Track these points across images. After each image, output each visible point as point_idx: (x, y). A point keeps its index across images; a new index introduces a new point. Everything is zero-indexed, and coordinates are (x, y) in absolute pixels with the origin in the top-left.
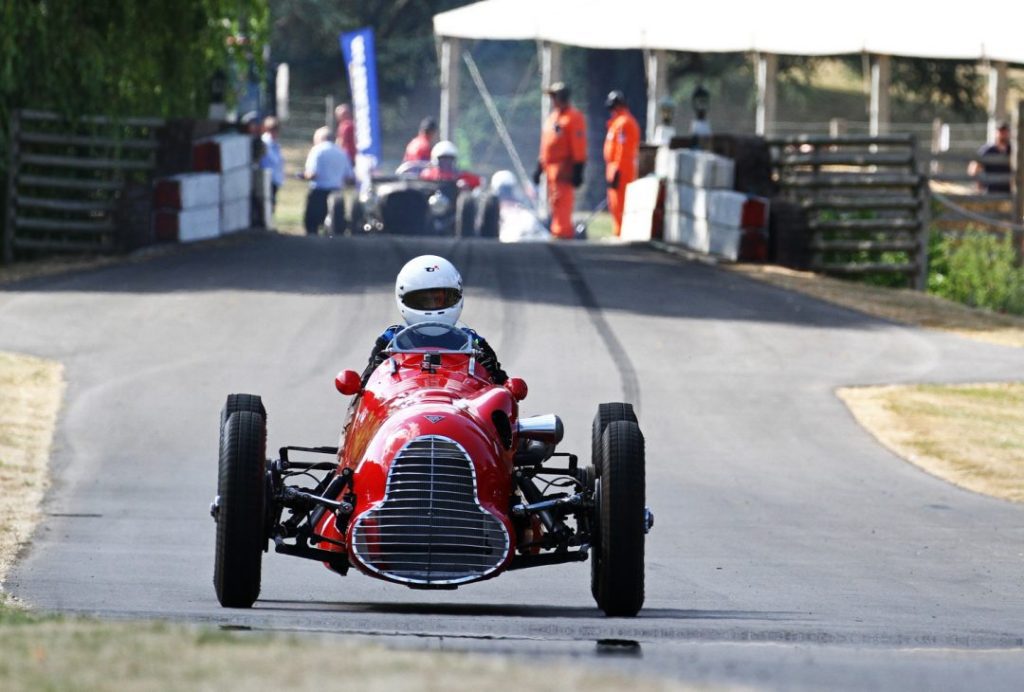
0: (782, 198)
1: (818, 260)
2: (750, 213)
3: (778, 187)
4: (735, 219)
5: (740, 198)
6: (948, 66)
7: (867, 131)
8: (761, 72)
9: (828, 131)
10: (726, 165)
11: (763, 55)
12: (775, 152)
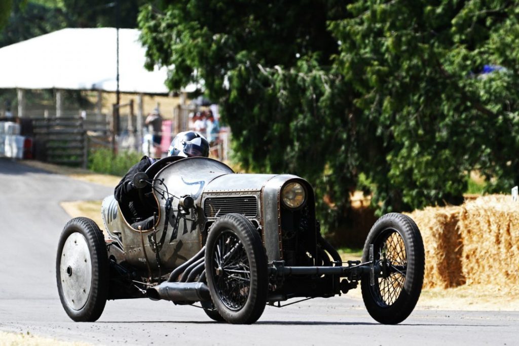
0: (37, 137)
1: (49, 159)
2: (27, 143)
3: (35, 134)
4: (22, 145)
5: (22, 139)
6: (78, 92)
7: (55, 114)
8: (20, 95)
9: (44, 114)
10: (17, 126)
11: (21, 89)
12: (34, 123)
